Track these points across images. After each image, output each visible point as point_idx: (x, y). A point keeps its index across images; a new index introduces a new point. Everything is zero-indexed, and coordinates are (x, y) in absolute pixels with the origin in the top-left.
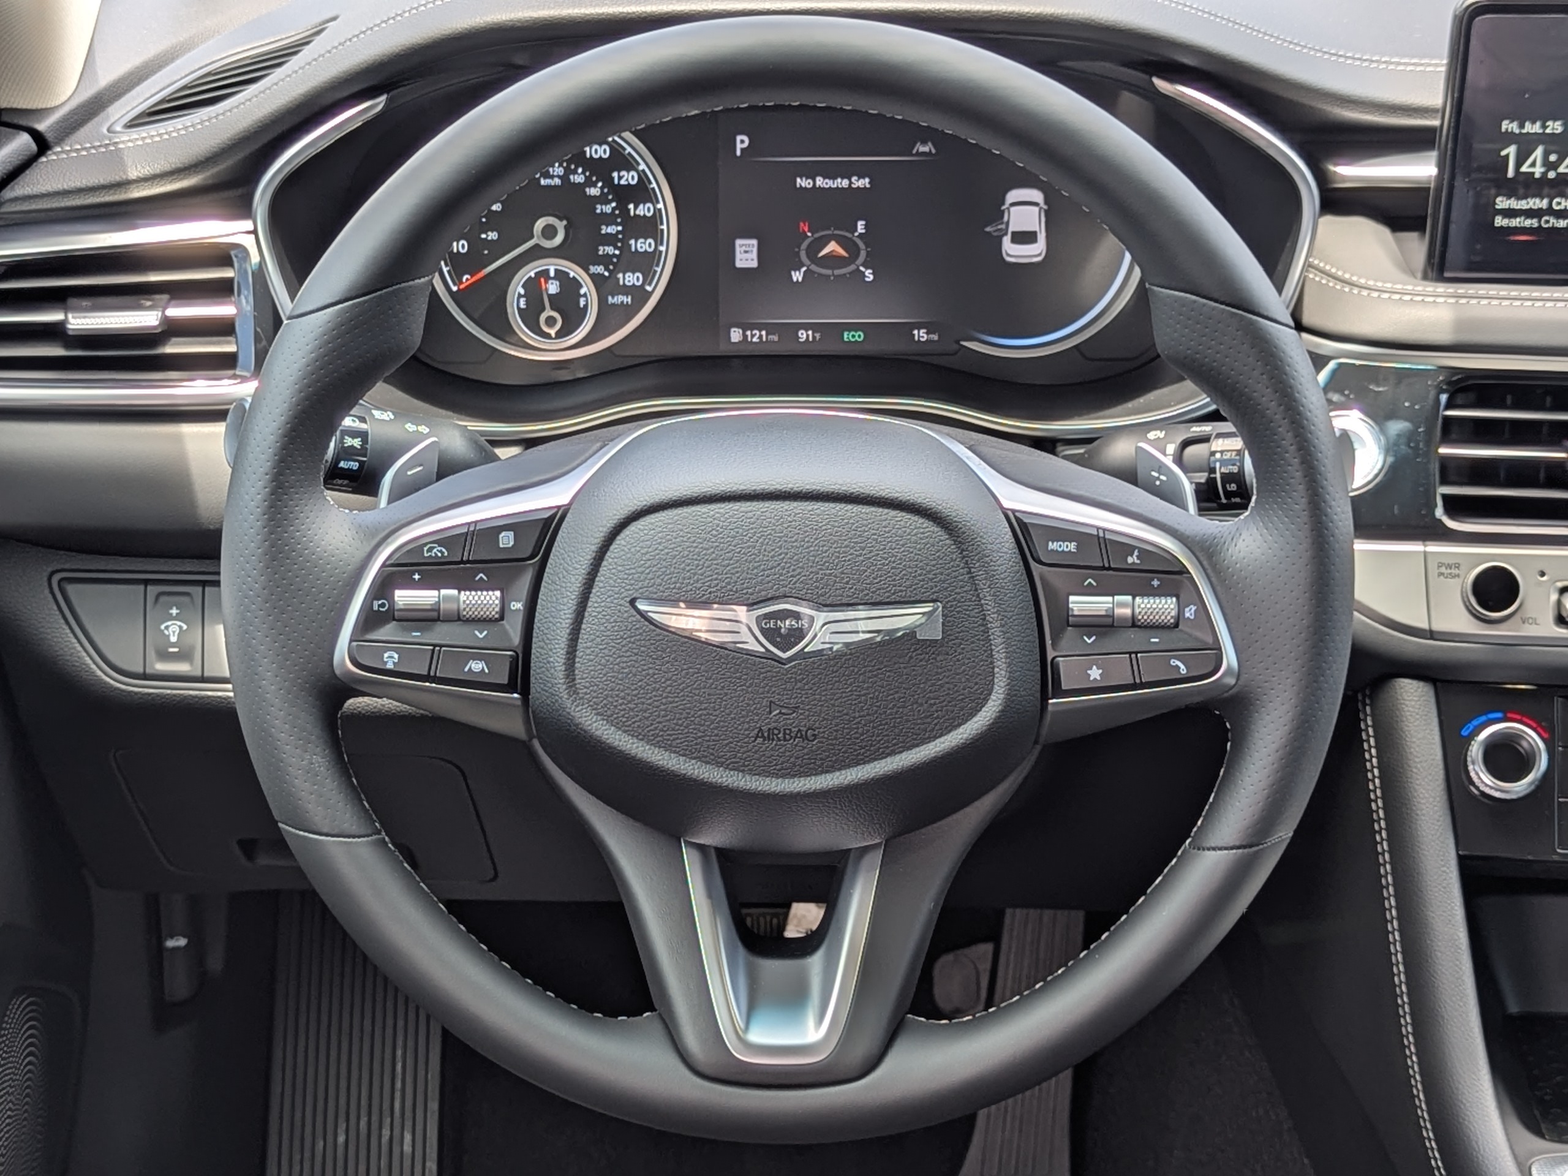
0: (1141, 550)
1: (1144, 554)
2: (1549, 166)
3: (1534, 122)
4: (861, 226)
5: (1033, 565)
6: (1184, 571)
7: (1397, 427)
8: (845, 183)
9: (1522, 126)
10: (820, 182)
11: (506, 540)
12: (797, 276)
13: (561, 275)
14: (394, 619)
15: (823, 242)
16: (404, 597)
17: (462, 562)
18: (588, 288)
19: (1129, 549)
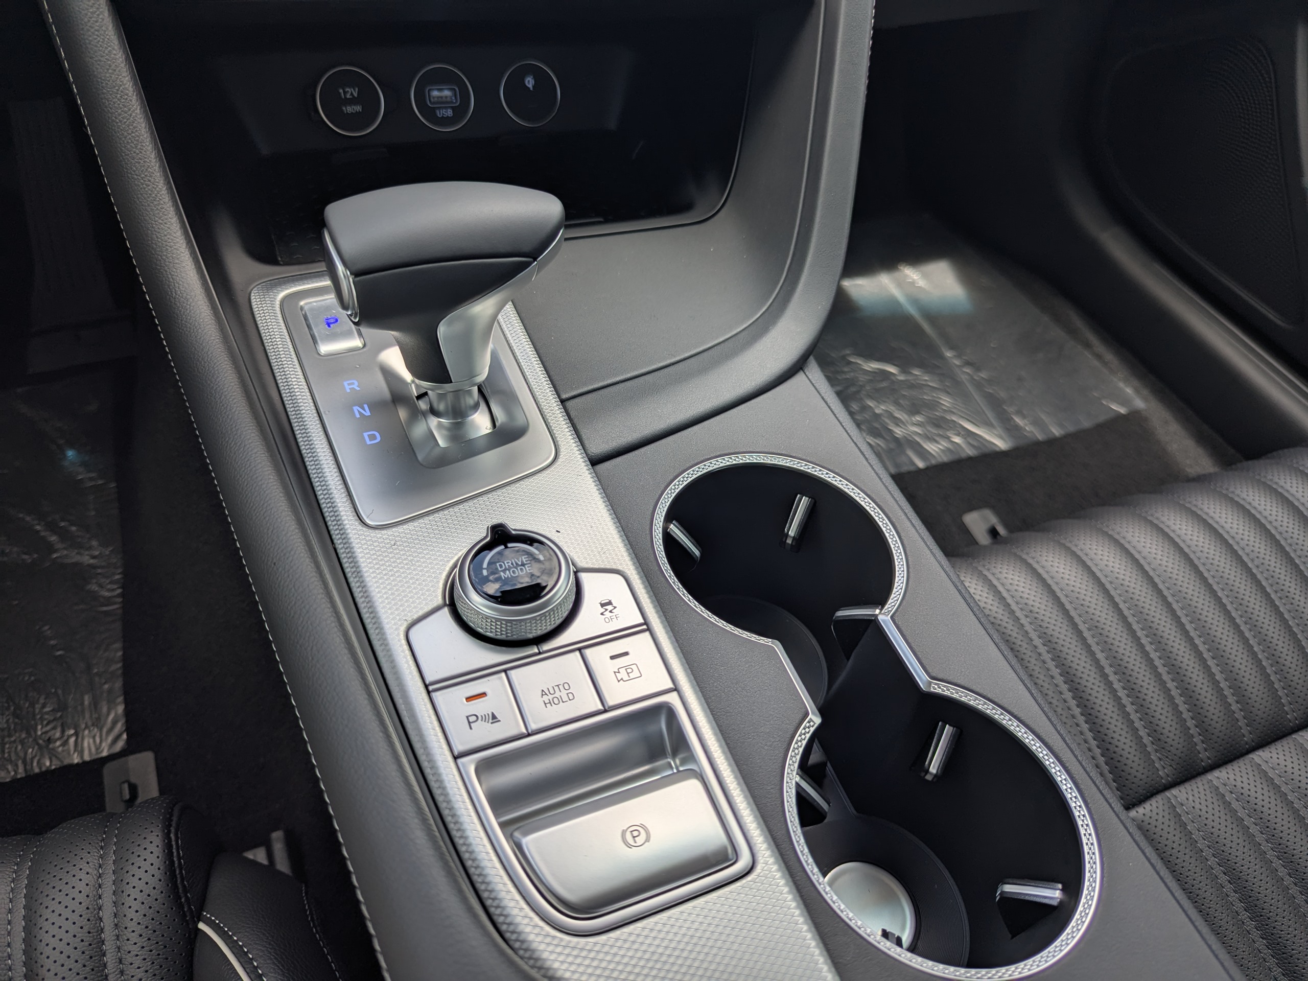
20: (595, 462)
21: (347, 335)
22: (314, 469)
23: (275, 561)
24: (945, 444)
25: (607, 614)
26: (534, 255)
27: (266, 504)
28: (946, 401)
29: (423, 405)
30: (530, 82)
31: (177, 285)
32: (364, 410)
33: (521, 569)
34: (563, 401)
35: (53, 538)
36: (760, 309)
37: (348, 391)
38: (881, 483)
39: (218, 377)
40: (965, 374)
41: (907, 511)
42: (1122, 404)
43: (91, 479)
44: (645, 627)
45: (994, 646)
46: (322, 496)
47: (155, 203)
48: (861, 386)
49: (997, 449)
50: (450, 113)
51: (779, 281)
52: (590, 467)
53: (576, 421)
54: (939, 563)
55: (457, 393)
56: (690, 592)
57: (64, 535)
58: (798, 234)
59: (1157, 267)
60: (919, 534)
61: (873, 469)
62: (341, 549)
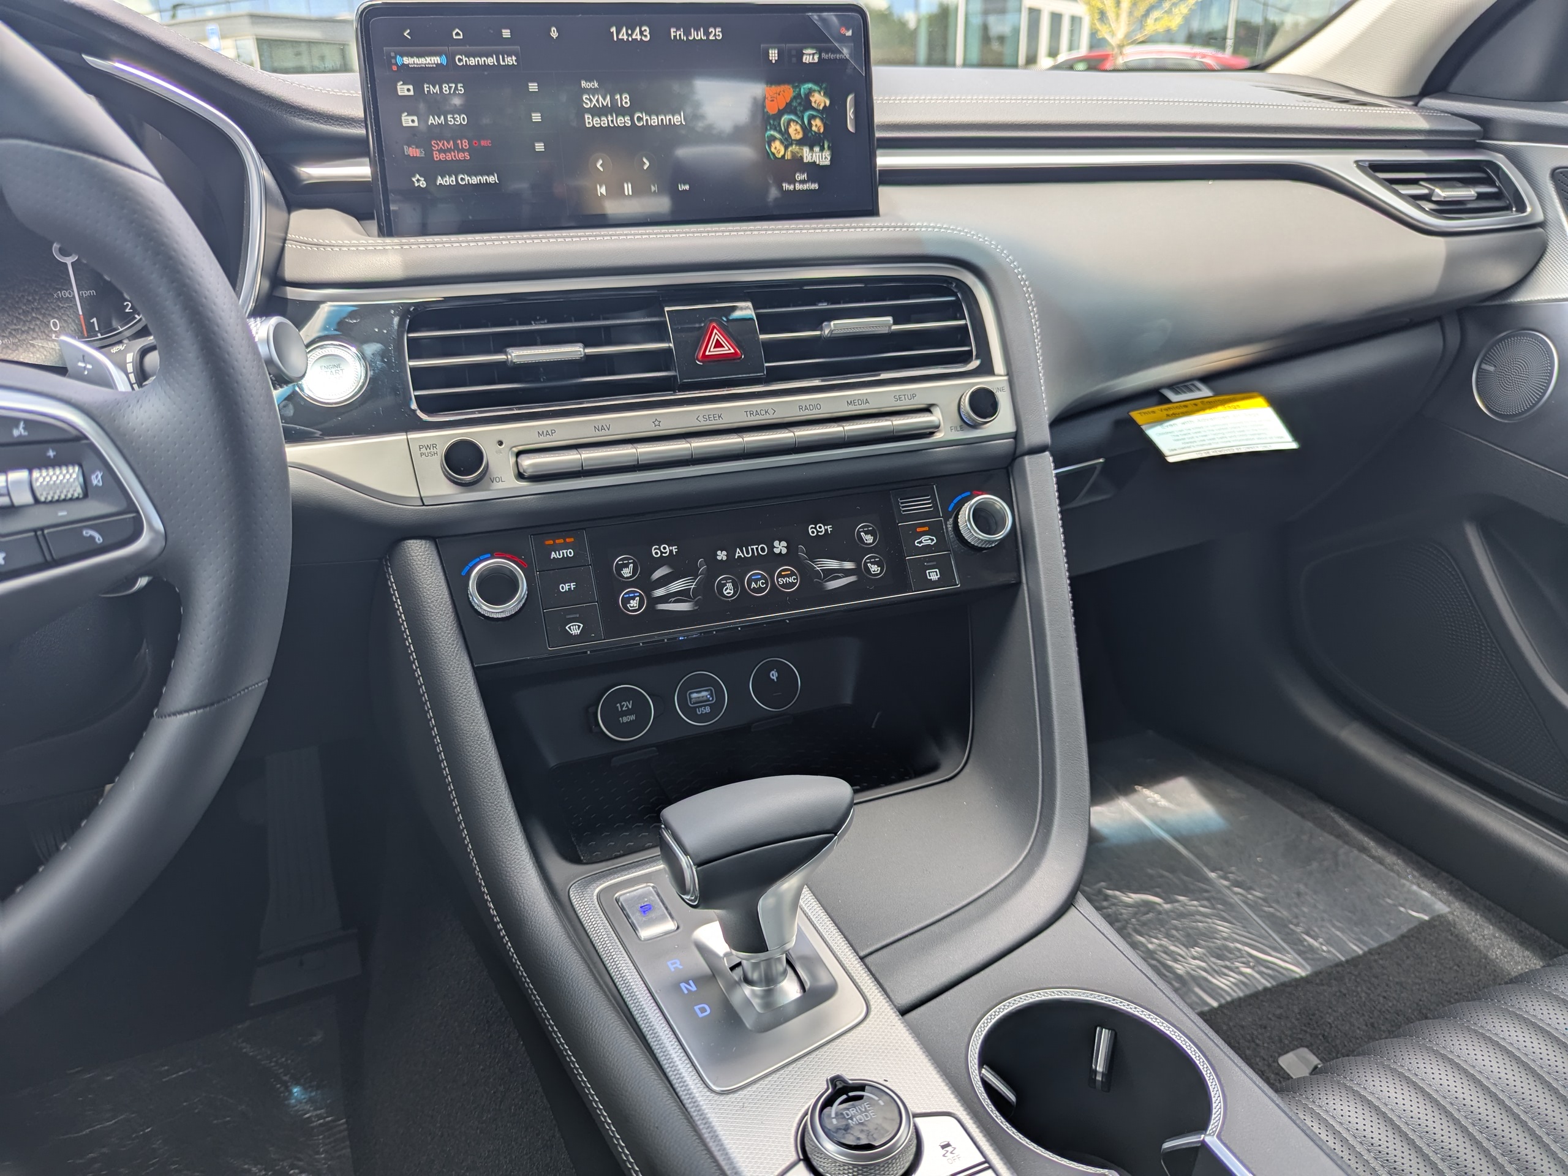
0: (26, 421)
1: (30, 424)
6: (81, 437)
7: (371, 348)
19: (14, 422)
20: (904, 1012)
21: (660, 919)
22: (657, 1045)
23: (656, 1125)
24: (1234, 977)
25: (948, 1154)
26: (834, 831)
27: (638, 1076)
28: (1223, 928)
29: (737, 974)
30: (774, 675)
31: (524, 891)
32: (690, 985)
33: (866, 1115)
34: (862, 959)
36: (1022, 852)
37: (673, 970)
38: (1174, 1007)
39: (572, 968)
40: (1236, 896)
41: (1206, 1032)
42: (1424, 912)
43: (319, 1117)
44: (986, 1165)
45: (1325, 1157)
46: (669, 1069)
47: (506, 824)
48: (1125, 920)
49: (1297, 976)
50: (708, 710)
51: (1034, 825)
52: (900, 1017)
53: (877, 975)
54: (1251, 1079)
55: (768, 961)
56: (1020, 1130)
58: (1043, 781)
59: (1409, 758)
60: (1225, 1053)
61: (1164, 993)
62: (696, 1116)
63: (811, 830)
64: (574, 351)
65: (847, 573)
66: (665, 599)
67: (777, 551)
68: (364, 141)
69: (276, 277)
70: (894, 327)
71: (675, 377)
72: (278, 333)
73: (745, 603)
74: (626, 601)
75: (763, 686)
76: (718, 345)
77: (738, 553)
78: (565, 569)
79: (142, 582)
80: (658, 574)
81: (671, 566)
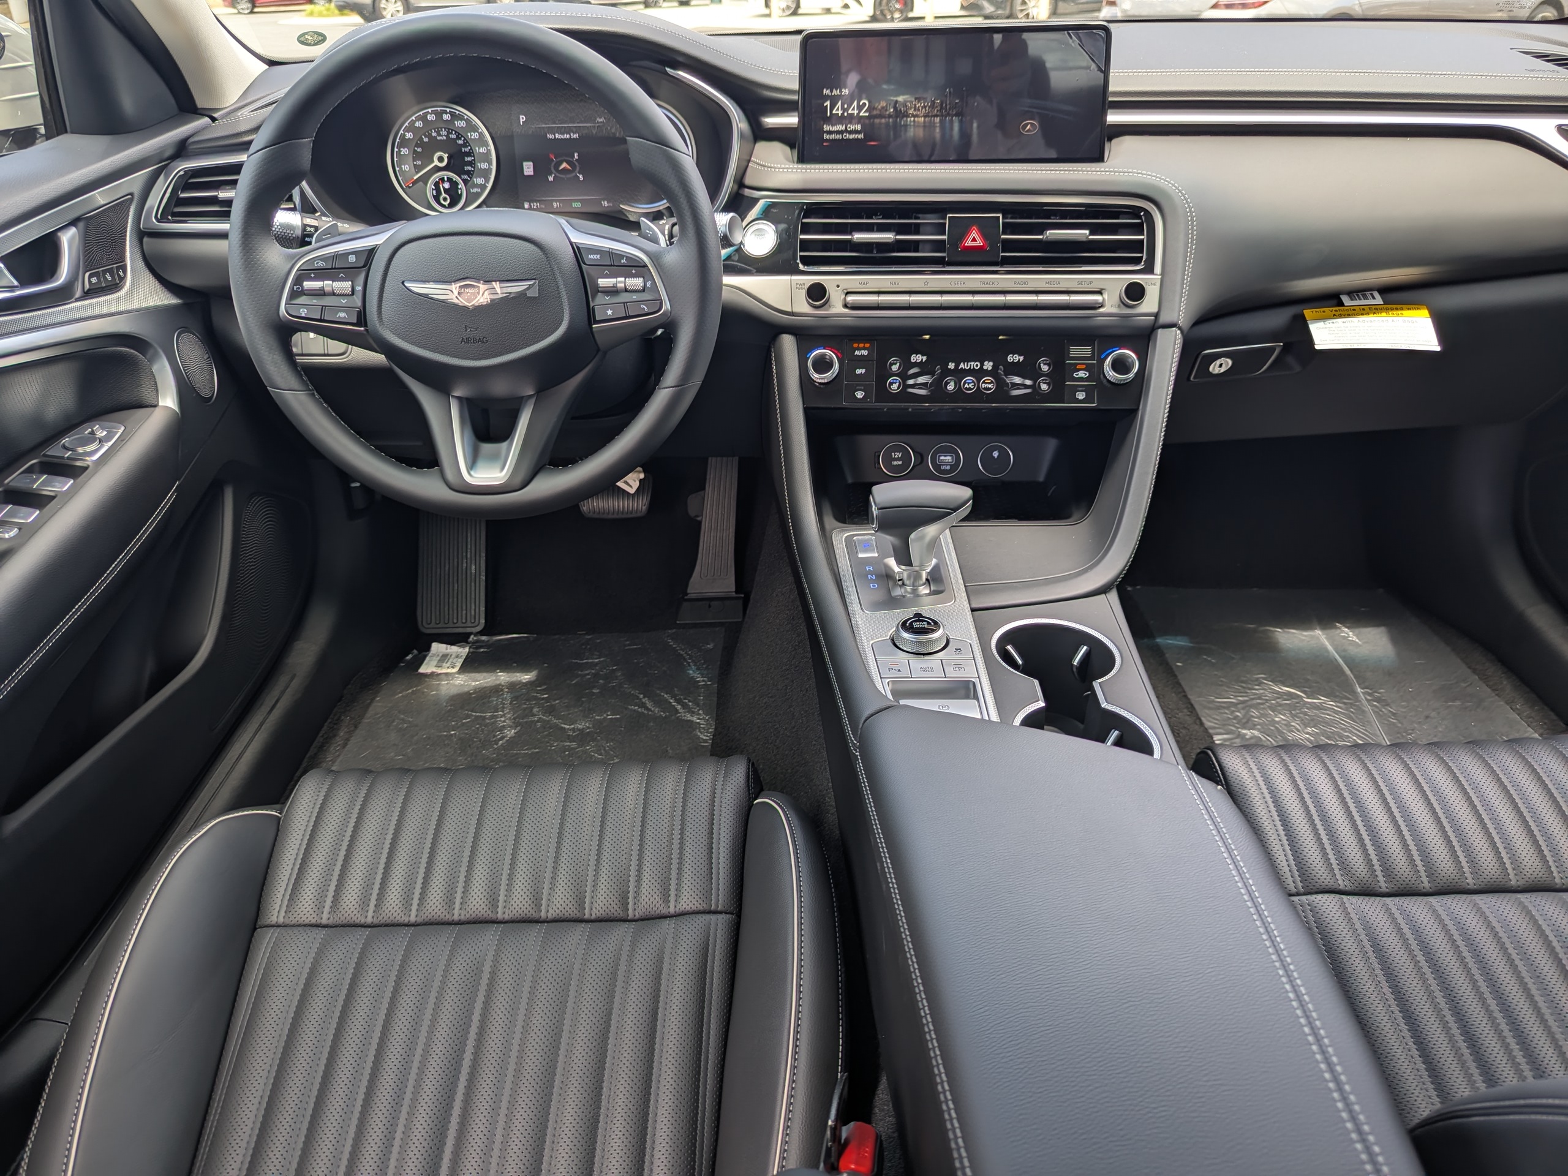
0: (627, 258)
1: (629, 259)
2: (844, 110)
3: (836, 89)
4: (576, 155)
5: (583, 265)
6: (645, 266)
7: (783, 226)
8: (568, 136)
9: (832, 91)
10: (557, 136)
11: (352, 259)
12: (551, 178)
13: (450, 180)
14: (305, 295)
15: (560, 163)
16: (308, 285)
17: (332, 269)
18: (461, 185)
19: (622, 257)
20: (973, 610)
21: (871, 551)
22: (848, 595)
25: (957, 652)
26: (954, 509)
29: (900, 582)
30: (996, 454)
32: (873, 577)
34: (966, 585)
35: (679, 707)
40: (1371, 707)
43: (703, 681)
44: (972, 660)
46: (848, 602)
50: (948, 468)
53: (970, 593)
55: (914, 573)
57: (684, 706)
62: (852, 618)
63: (940, 505)
64: (888, 237)
65: (1026, 387)
66: (913, 386)
67: (985, 368)
68: (795, 103)
69: (740, 183)
70: (1091, 237)
71: (944, 257)
72: (732, 221)
73: (959, 394)
74: (891, 384)
75: (987, 460)
76: (974, 240)
77: (962, 366)
78: (861, 361)
79: (660, 332)
80: (912, 371)
81: (920, 368)
